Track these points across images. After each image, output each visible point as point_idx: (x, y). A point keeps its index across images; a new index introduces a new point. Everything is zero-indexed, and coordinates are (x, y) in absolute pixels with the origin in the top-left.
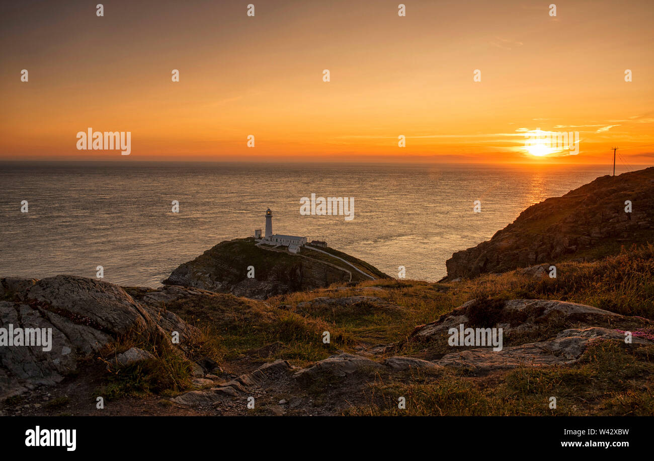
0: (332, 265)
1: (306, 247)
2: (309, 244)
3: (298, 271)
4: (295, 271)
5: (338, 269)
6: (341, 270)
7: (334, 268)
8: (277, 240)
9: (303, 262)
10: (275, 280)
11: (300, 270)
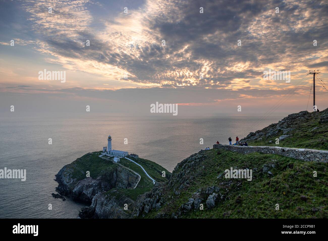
0: (132, 171)
1: (126, 158)
2: (128, 156)
3: (114, 174)
4: (113, 174)
5: (134, 174)
6: (136, 175)
7: (133, 173)
8: (112, 153)
9: (118, 168)
10: (100, 179)
11: (116, 173)
